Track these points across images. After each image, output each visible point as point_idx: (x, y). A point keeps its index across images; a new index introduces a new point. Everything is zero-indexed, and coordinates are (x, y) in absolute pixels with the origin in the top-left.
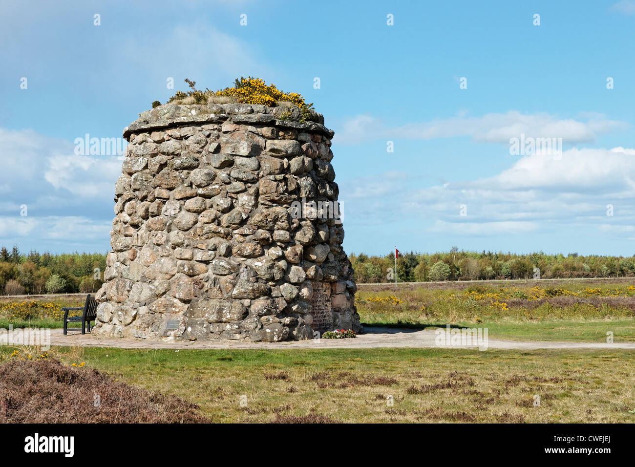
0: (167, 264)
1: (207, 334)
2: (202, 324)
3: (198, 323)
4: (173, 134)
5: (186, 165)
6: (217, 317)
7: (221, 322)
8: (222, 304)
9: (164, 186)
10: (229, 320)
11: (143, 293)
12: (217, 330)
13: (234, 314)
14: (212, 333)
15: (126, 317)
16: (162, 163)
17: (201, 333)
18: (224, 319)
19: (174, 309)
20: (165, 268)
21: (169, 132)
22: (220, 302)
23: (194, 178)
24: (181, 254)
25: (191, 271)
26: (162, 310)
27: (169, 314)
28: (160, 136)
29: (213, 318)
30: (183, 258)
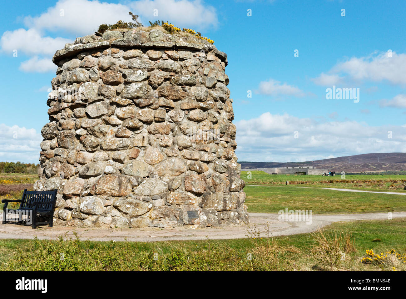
0: (178, 163)
1: (219, 221)
2: (213, 213)
3: (211, 212)
4: (173, 55)
5: (191, 82)
6: (223, 207)
7: (226, 210)
8: (225, 196)
9: (171, 97)
10: (231, 208)
11: (156, 187)
12: (226, 217)
13: (234, 204)
14: (222, 219)
15: (137, 209)
16: (166, 77)
17: (215, 220)
18: (228, 208)
19: (190, 201)
20: (177, 167)
21: (170, 53)
22: (224, 195)
23: (198, 94)
24: (190, 155)
25: (201, 169)
26: (180, 202)
27: (187, 206)
28: (159, 54)
29: (221, 207)
30: (193, 158)
